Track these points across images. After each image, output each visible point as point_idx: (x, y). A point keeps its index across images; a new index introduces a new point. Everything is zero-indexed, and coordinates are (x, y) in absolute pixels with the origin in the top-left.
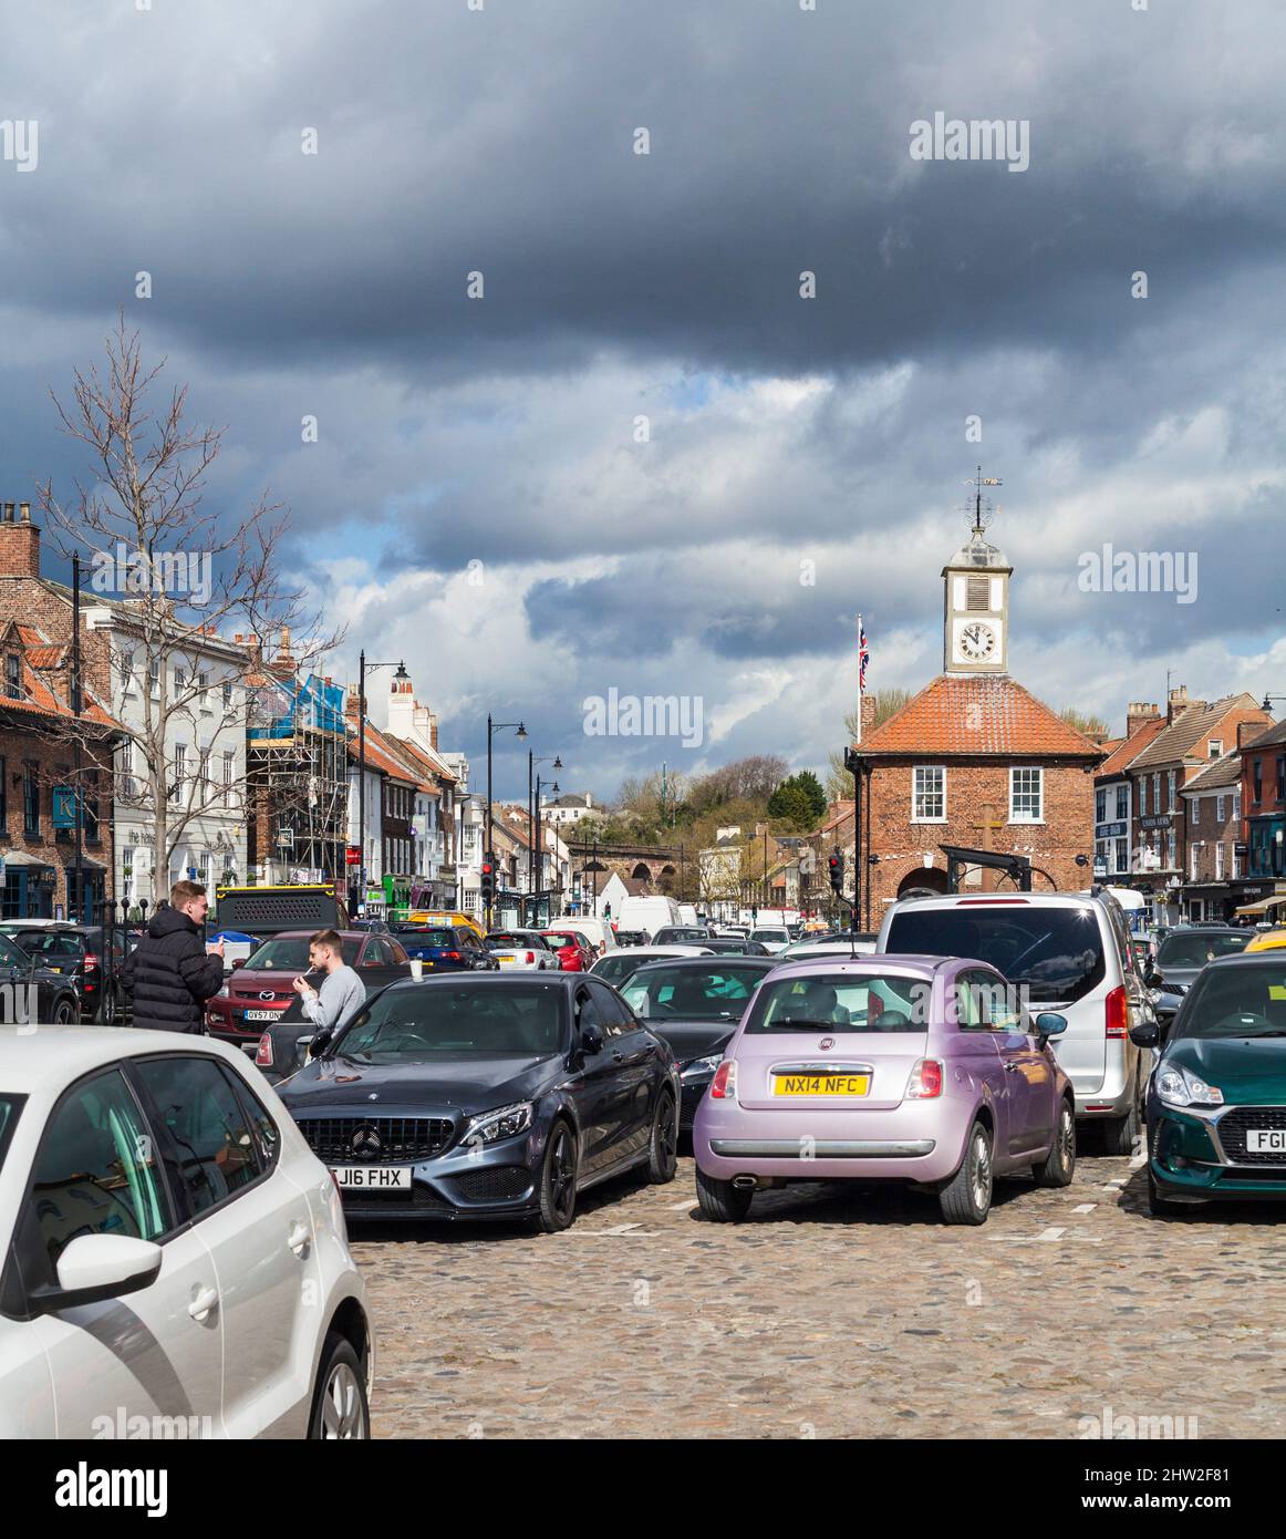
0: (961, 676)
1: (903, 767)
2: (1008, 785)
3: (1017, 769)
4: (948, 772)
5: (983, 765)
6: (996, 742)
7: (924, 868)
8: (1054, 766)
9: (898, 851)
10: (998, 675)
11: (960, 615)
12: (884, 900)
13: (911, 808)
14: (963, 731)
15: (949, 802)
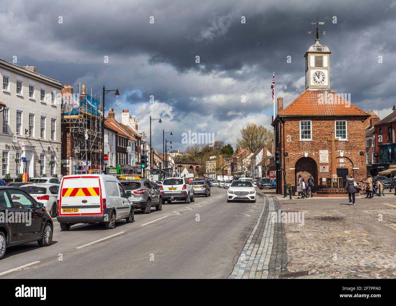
0: (314, 90)
1: (296, 121)
2: (334, 127)
3: (337, 121)
4: (312, 122)
5: (325, 120)
6: (329, 111)
7: (305, 157)
8: (351, 120)
9: (295, 151)
10: (327, 89)
11: (313, 68)
12: (290, 169)
13: (299, 135)
14: (317, 108)
15: (313, 133)
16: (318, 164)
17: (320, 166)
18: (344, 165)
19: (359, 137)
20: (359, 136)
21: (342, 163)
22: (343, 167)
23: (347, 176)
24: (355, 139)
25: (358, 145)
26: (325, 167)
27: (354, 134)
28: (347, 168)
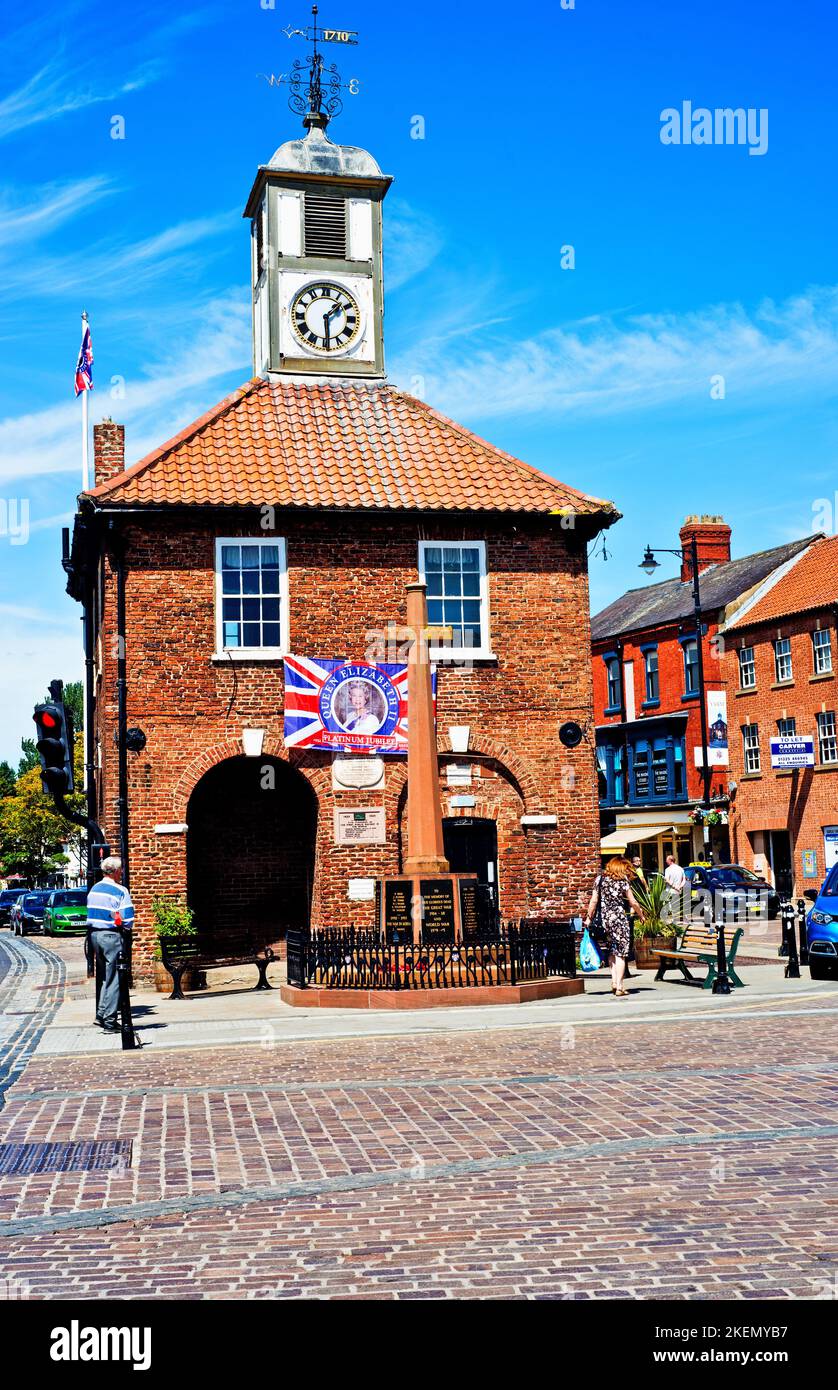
2: (416, 579)
3: (433, 545)
4: (289, 551)
5: (363, 538)
6: (387, 490)
7: (243, 756)
8: (509, 539)
9: (187, 721)
10: (369, 383)
11: (292, 264)
12: (159, 828)
13: (212, 628)
14: (317, 471)
15: (294, 614)
16: (322, 797)
17: (337, 810)
18: (469, 800)
19: (556, 639)
20: (556, 634)
21: (461, 790)
22: (468, 813)
23: (490, 865)
24: (530, 652)
25: (551, 687)
26: (363, 814)
27: (529, 621)
28: (490, 816)
